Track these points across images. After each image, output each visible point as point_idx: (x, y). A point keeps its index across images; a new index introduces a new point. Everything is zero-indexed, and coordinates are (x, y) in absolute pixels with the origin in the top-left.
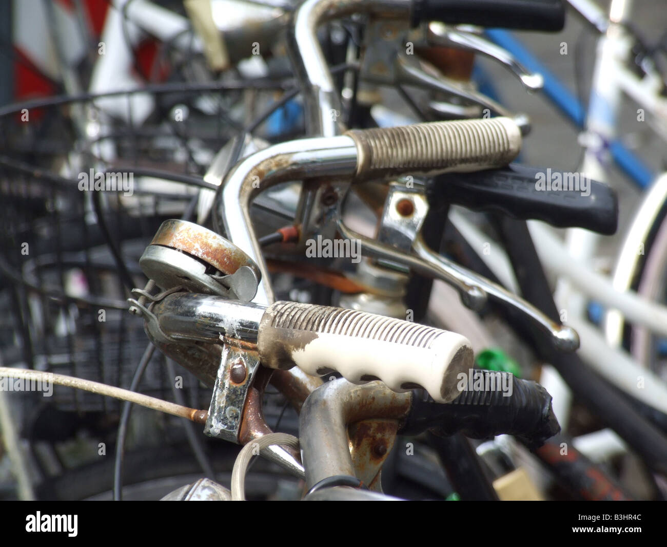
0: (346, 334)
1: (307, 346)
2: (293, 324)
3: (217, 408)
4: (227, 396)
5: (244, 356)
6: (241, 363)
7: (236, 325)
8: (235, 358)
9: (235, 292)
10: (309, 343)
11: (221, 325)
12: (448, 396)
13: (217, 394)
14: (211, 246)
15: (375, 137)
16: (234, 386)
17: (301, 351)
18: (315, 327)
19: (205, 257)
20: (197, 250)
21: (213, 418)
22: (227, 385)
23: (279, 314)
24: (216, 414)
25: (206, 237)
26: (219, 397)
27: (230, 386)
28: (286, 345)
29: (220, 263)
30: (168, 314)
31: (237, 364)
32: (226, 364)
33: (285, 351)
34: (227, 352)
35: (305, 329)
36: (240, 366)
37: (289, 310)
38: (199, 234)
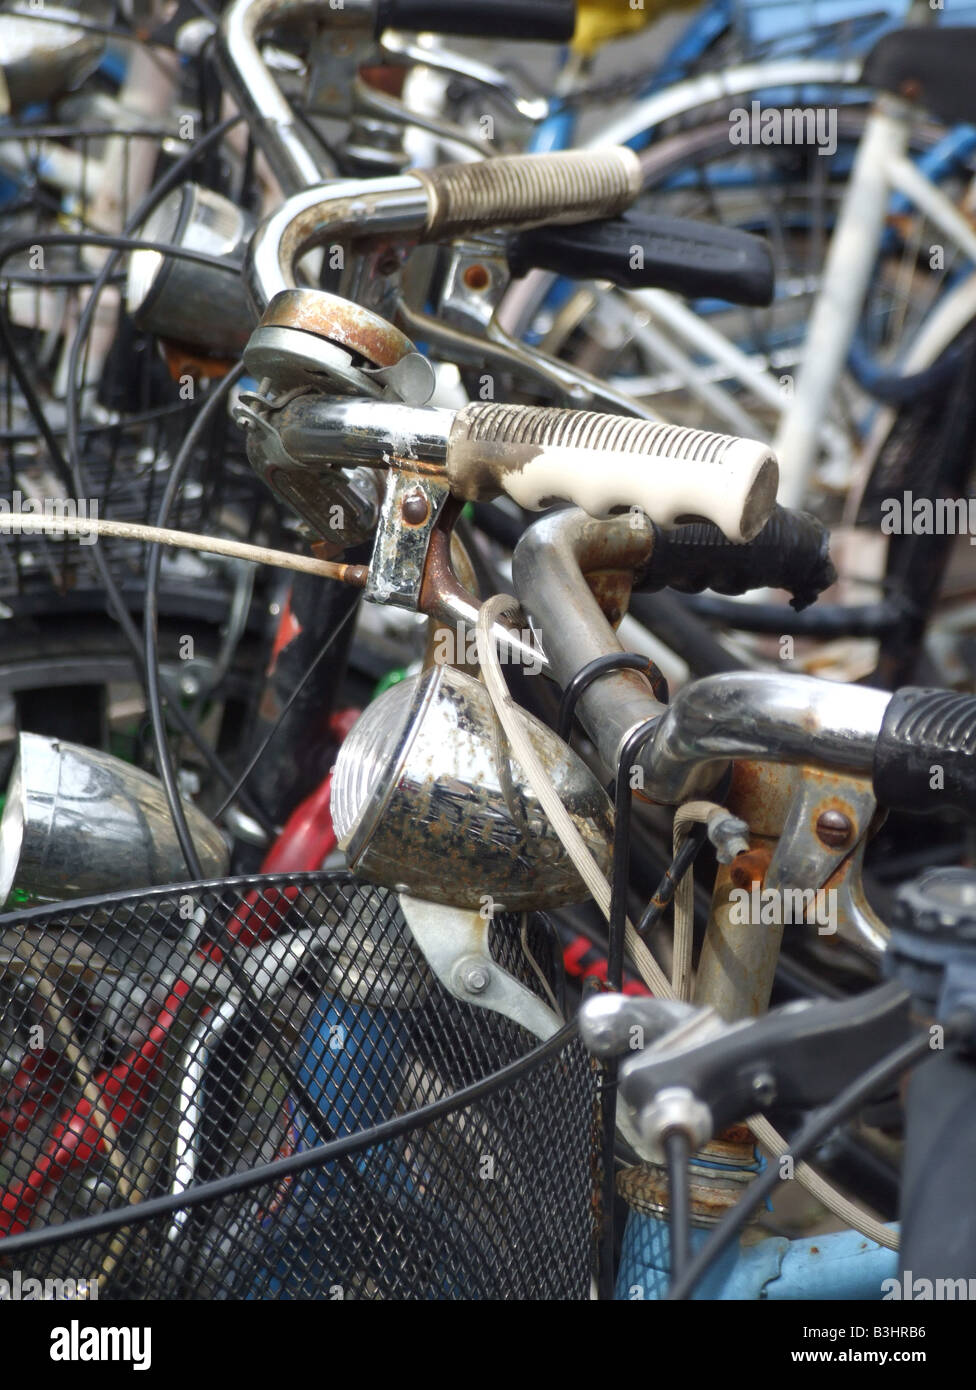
0: (586, 446)
1: (527, 467)
2: (502, 435)
3: (383, 562)
4: (399, 544)
5: (424, 485)
6: (418, 494)
7: (410, 439)
8: (408, 488)
9: (397, 392)
10: (530, 461)
11: (386, 440)
12: (749, 533)
13: (383, 541)
14: (357, 325)
15: (451, 176)
16: (410, 527)
17: (516, 473)
18: (537, 439)
19: (349, 342)
20: (337, 332)
21: (378, 576)
22: (397, 528)
23: (478, 421)
24: (382, 570)
25: (349, 313)
26: (387, 546)
27: (402, 528)
28: (493, 466)
29: (371, 350)
30: (295, 426)
31: (413, 496)
32: (395, 496)
33: (491, 475)
34: (396, 480)
35: (522, 441)
36: (418, 499)
37: (493, 415)
38: (338, 309)
